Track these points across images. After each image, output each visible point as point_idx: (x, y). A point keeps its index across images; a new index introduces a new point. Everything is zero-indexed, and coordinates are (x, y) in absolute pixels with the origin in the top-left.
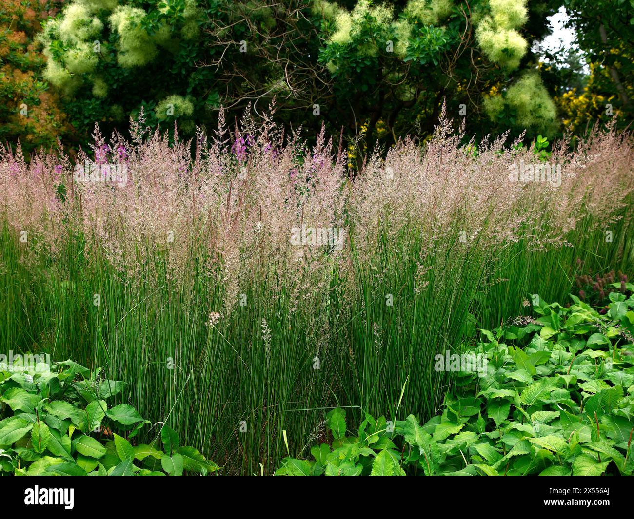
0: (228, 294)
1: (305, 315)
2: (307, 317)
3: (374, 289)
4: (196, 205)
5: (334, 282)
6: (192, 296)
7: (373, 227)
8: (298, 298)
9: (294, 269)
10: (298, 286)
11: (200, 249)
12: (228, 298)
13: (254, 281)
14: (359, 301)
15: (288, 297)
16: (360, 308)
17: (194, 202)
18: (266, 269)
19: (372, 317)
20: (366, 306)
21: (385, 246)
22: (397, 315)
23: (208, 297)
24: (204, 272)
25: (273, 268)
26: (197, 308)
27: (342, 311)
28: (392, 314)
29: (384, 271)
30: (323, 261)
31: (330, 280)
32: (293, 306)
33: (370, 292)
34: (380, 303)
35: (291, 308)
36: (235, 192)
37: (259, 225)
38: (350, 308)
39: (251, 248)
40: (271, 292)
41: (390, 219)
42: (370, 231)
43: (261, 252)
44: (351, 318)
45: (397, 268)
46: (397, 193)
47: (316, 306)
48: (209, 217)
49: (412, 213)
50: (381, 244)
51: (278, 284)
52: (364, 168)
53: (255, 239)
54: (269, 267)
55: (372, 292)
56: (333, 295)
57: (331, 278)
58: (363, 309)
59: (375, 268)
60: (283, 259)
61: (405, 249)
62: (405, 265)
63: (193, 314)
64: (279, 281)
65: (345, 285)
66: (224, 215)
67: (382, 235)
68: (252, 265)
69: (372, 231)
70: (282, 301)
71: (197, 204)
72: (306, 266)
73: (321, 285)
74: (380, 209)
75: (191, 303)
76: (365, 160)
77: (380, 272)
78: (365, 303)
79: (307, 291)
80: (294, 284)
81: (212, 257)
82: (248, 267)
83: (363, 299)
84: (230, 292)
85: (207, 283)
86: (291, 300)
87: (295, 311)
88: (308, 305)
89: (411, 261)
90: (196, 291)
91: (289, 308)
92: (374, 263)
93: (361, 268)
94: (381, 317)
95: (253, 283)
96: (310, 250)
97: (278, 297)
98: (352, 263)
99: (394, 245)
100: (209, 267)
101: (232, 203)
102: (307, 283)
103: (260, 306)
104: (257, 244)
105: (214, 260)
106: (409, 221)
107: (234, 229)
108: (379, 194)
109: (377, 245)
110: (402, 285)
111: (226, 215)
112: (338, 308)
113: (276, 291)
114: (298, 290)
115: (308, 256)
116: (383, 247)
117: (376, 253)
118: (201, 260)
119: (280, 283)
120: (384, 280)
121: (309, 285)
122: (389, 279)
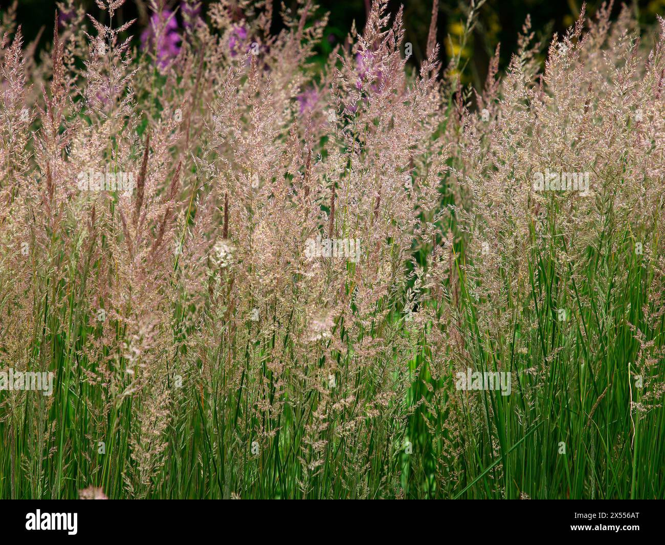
0: (144, 429)
1: (344, 477)
2: (350, 484)
3: (523, 406)
4: (56, 196)
5: (418, 390)
6: (47, 435)
7: (516, 242)
8: (326, 435)
9: (314, 357)
10: (323, 403)
11: (69, 310)
12: (145, 441)
13: (210, 391)
14: (483, 439)
15: (298, 432)
16: (487, 457)
17: (51, 188)
18: (241, 358)
19: (518, 480)
20: (502, 451)
21: (549, 291)
22: (587, 472)
23: (89, 437)
24: (79, 371)
25: (257, 357)
26: (61, 466)
27: (440, 465)
28: (573, 471)
29: (550, 359)
30: (388, 333)
31: (408, 385)
32: (313, 456)
33: (512, 414)
34: (540, 444)
35: (309, 462)
36: (158, 159)
37: (223, 248)
38: (461, 456)
39: (202, 304)
40: (254, 421)
41: (561, 220)
42: (508, 254)
43: (227, 315)
44: (464, 484)
45: (582, 348)
46: (578, 152)
47: (370, 453)
48: (92, 228)
49: (619, 204)
50: (540, 287)
51: (272, 398)
52: (491, 81)
53: (211, 280)
54: (247, 355)
55: (520, 413)
56: (415, 426)
57: (410, 377)
58: (494, 458)
59: (525, 350)
60: (283, 331)
61: (602, 298)
62: (603, 339)
63: (51, 482)
64: (273, 390)
65: (447, 397)
66: (129, 221)
67: (540, 264)
68: (204, 350)
69: (515, 254)
70: (282, 442)
71: (61, 196)
72: (344, 351)
73: (385, 398)
74: (535, 196)
75: (45, 452)
76: (495, 62)
77: (537, 363)
78: (502, 443)
79: (347, 414)
80: (313, 397)
81: (99, 333)
82: (194, 356)
83: (496, 431)
84: (147, 423)
85: (87, 402)
86: (307, 439)
87: (318, 468)
88: (351, 450)
89: (620, 330)
90: (59, 421)
91: (303, 461)
92: (523, 335)
93: (488, 350)
94: (544, 480)
95: (207, 395)
96: (354, 308)
97: (272, 434)
98: (463, 341)
99: (573, 287)
100: (92, 359)
101: (150, 188)
102: (345, 396)
103: (227, 457)
104: (217, 294)
105: (105, 341)
106: (611, 222)
107: (155, 260)
108: (531, 156)
109: (528, 289)
110: (597, 393)
111: (135, 222)
112: (430, 458)
113: (268, 417)
114: (324, 413)
115: (349, 325)
116: (544, 294)
117: (526, 312)
118: (70, 340)
119: (277, 395)
120: (550, 380)
121: (351, 399)
122: (563, 377)
